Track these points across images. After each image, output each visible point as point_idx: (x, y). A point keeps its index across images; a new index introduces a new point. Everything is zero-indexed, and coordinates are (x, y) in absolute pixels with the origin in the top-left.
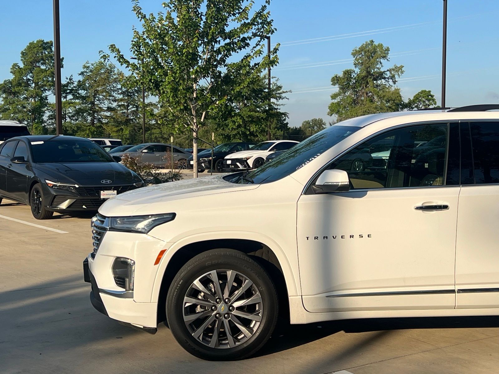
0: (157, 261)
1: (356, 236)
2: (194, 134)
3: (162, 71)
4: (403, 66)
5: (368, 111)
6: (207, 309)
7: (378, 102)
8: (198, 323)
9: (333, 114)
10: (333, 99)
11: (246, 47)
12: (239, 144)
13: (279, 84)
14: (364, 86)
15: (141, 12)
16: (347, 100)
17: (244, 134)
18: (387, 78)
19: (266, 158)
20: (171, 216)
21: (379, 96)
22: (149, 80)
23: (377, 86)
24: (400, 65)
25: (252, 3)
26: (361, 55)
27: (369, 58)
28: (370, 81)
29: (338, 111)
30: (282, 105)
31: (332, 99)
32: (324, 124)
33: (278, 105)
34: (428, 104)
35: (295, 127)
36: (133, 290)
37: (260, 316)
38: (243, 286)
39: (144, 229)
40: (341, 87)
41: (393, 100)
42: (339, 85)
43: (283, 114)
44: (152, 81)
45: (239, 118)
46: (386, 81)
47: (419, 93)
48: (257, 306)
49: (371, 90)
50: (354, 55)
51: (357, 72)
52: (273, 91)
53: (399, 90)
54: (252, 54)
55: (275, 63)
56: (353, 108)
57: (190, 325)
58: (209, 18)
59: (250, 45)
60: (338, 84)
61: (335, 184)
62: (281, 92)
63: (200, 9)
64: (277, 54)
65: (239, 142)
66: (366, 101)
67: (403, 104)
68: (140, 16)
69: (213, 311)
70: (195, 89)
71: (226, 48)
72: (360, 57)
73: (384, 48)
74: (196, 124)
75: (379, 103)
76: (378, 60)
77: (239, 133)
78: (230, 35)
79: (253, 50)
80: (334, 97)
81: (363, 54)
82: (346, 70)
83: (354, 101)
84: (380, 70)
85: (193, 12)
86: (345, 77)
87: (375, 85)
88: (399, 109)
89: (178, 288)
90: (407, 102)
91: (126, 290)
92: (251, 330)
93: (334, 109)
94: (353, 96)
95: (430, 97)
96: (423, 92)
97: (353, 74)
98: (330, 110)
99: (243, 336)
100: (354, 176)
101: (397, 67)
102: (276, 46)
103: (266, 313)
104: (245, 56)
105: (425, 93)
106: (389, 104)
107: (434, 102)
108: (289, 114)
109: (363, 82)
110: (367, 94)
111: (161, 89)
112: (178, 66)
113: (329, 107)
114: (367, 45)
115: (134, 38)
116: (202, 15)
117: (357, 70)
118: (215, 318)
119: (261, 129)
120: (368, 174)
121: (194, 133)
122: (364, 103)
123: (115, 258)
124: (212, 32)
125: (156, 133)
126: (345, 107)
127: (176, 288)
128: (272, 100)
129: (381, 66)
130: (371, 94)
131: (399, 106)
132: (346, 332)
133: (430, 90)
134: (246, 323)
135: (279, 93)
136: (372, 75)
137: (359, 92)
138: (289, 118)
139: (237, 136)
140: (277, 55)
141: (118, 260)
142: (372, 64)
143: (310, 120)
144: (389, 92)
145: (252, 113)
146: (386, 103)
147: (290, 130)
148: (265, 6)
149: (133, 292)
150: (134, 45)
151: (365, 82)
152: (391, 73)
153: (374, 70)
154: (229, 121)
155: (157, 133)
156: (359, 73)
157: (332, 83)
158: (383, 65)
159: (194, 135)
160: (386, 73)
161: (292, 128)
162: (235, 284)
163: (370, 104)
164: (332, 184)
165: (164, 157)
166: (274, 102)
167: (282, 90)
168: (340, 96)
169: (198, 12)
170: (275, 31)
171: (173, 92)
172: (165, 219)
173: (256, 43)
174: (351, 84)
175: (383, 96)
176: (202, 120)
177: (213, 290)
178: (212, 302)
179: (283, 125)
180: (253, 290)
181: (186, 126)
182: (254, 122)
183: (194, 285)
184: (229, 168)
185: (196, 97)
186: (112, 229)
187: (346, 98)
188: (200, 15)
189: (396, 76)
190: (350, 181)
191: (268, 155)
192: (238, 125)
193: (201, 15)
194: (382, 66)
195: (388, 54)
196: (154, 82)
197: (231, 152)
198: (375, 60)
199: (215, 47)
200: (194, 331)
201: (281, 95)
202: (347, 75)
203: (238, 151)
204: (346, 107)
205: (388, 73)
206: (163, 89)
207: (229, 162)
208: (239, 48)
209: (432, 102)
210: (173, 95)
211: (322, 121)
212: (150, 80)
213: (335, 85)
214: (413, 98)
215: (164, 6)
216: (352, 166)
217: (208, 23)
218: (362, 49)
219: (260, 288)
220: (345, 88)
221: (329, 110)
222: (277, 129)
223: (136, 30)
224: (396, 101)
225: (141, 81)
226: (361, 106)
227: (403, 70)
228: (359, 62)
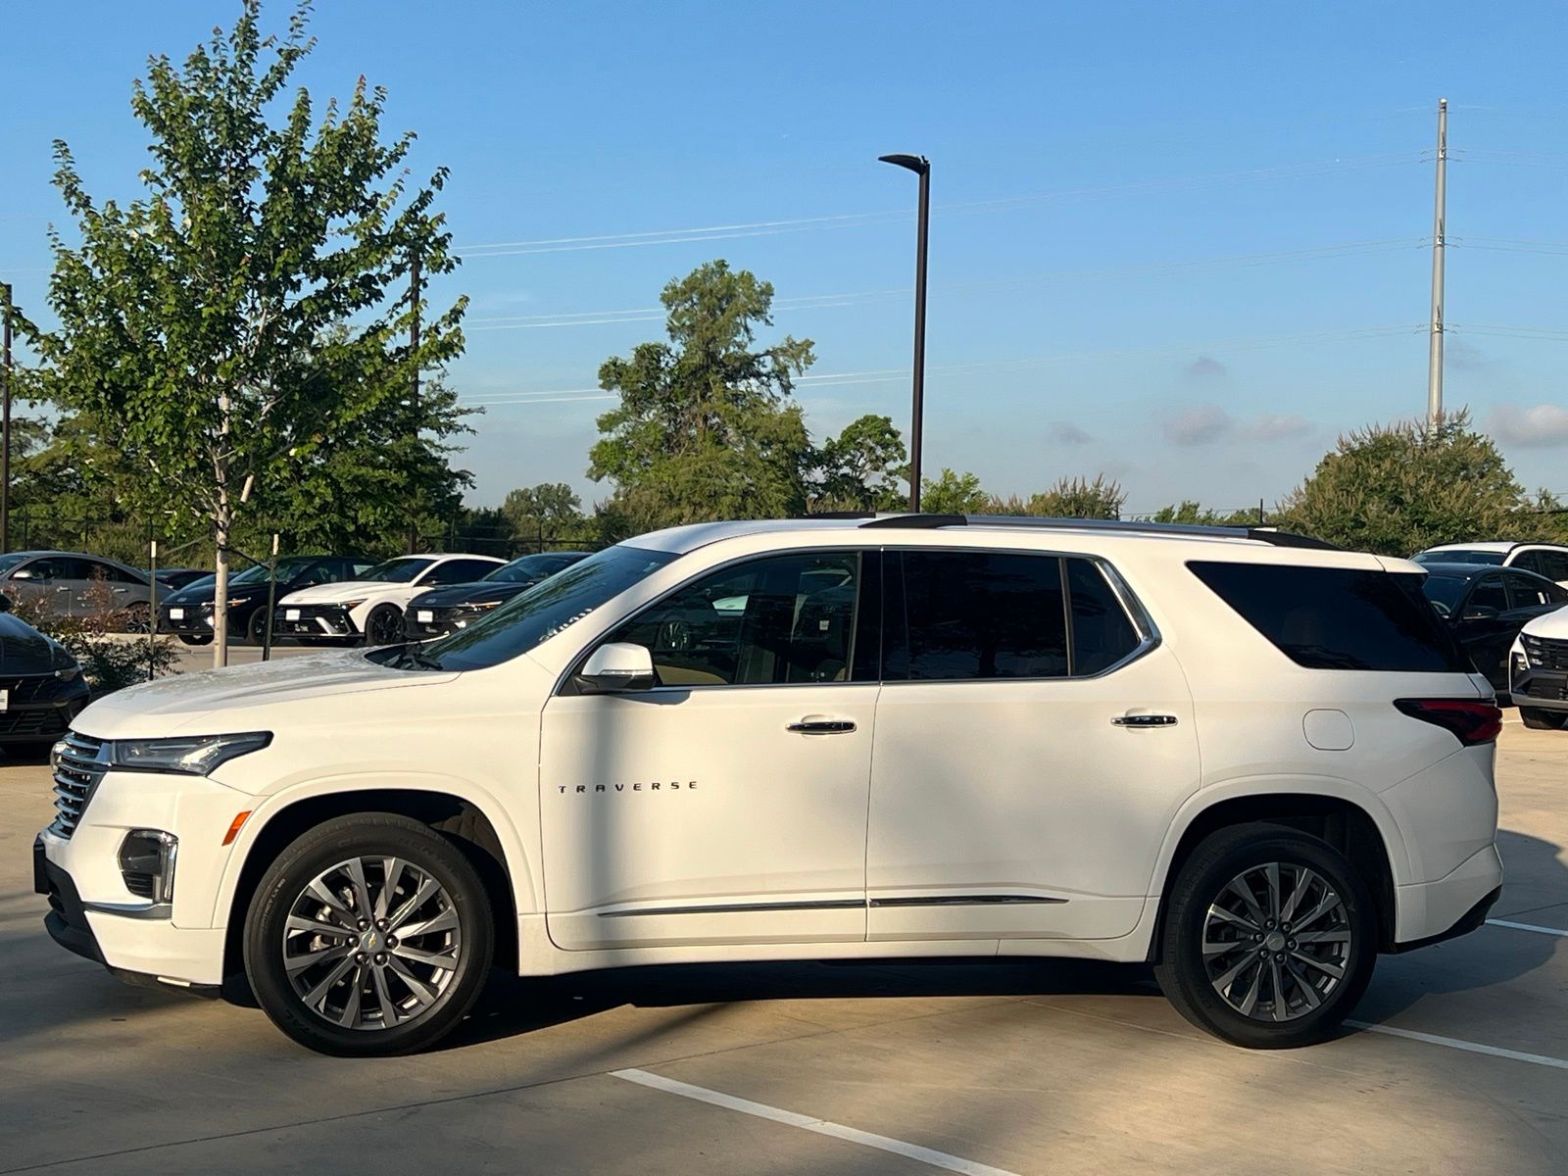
0: (230, 837)
1: (666, 786)
2: (221, 536)
3: (135, 358)
4: (813, 343)
5: (709, 472)
6: (335, 943)
7: (737, 446)
8: (315, 974)
9: (604, 474)
10: (606, 431)
11: (373, 301)
12: (321, 561)
13: (447, 387)
14: (698, 396)
15: (76, 188)
16: (647, 437)
17: (338, 530)
18: (765, 375)
19: (408, 606)
20: (263, 738)
21: (740, 428)
22: (96, 383)
23: (737, 397)
24: (803, 340)
25: (397, 189)
26: (690, 302)
27: (713, 314)
28: (715, 383)
29: (621, 468)
30: (455, 449)
31: (601, 431)
32: (574, 503)
33: (443, 450)
34: (883, 455)
35: (485, 508)
36: (171, 901)
37: (455, 956)
38: (419, 893)
39: (197, 765)
40: (629, 395)
41: (783, 442)
42: (622, 388)
43: (457, 475)
44: (106, 386)
45: (324, 482)
46: (763, 384)
47: (857, 422)
48: (448, 935)
49: (717, 410)
50: (668, 300)
51: (678, 354)
52: (429, 405)
53: (799, 411)
54: (391, 324)
55: (453, 351)
56: (665, 460)
57: (299, 978)
58: (275, 222)
59: (383, 297)
60: (620, 388)
61: (623, 673)
62: (453, 411)
63: (248, 194)
64: (459, 325)
65: (321, 556)
66: (704, 440)
67: (812, 453)
68: (74, 200)
69: (350, 946)
70: (227, 413)
71: (319, 305)
72: (687, 310)
73: (756, 285)
74: (225, 508)
75: (742, 449)
76: (739, 321)
77: (321, 528)
78: (332, 268)
79: (394, 314)
80: (607, 424)
81: (695, 300)
82: (643, 347)
83: (668, 438)
84: (746, 350)
85: (230, 202)
86: (641, 367)
87: (728, 393)
88: (800, 468)
89: (274, 896)
90: (822, 449)
91: (155, 902)
92: (433, 989)
93: (606, 461)
94: (665, 424)
95: (887, 436)
96: (867, 420)
97: (664, 360)
98: (594, 463)
99: (414, 1001)
100: (665, 658)
101: (794, 343)
102: (457, 302)
103: (467, 951)
104: (371, 327)
105: (874, 424)
106: (769, 453)
107: (900, 452)
108: (474, 476)
109: (694, 384)
110: (706, 419)
111: (129, 408)
112: (186, 351)
113: (593, 454)
114: (707, 274)
115: (59, 268)
116: (253, 209)
117: (677, 348)
118: (354, 963)
119: (390, 517)
120: (701, 654)
121: (220, 533)
122: (698, 446)
123: (127, 832)
124: (284, 261)
125: (35, 518)
126: (640, 457)
127: (269, 897)
128: (425, 434)
129: (746, 340)
130: (717, 420)
131: (798, 459)
132: (638, 1005)
133: (888, 416)
134: (424, 973)
135: (447, 415)
136: (721, 364)
137: (682, 414)
138: (474, 488)
139: (317, 537)
140: (459, 328)
141: (135, 835)
142: (720, 331)
143: (531, 488)
144: (770, 416)
145: (363, 470)
146: (762, 448)
147: (469, 518)
148: (429, 193)
149: (171, 907)
150: (58, 287)
151: (701, 382)
152: (776, 360)
153: (727, 350)
154: (295, 491)
155: (42, 516)
156: (682, 355)
157: (601, 382)
158: (753, 336)
159: (218, 540)
160: (761, 359)
161: (474, 510)
162: (400, 891)
163: (713, 449)
164: (618, 673)
165: (83, 596)
166: (431, 439)
167: (455, 405)
168: (626, 423)
169: (242, 201)
170: (455, 264)
171: (172, 424)
172: (245, 746)
173: (404, 293)
174: (658, 388)
175: (754, 427)
176: (243, 499)
177: (351, 902)
178: (349, 928)
179: (447, 503)
180: (441, 902)
181: (198, 514)
182: (371, 496)
183: (310, 891)
184: (294, 634)
185: (230, 433)
186: (118, 767)
187: (642, 429)
188: (246, 209)
189: (791, 371)
190: (654, 670)
191: (414, 596)
192: (321, 505)
193: (250, 209)
194: (751, 339)
195: (767, 303)
196: (109, 388)
197: (299, 584)
198: (729, 321)
199: (286, 297)
200: (306, 991)
201: (452, 419)
202: (647, 361)
203: (318, 582)
204: (642, 456)
205: (768, 359)
206: (133, 408)
207: (293, 615)
208: (352, 304)
209: (893, 450)
210: (172, 431)
211: (569, 493)
212: (100, 383)
213: (610, 389)
214: (840, 438)
215: (144, 178)
216: (659, 635)
217: (272, 235)
218: (692, 285)
219: (457, 895)
220: (639, 399)
221: (592, 462)
222: (426, 514)
223: (56, 236)
224: (789, 446)
225: (71, 384)
226: (688, 455)
227: (810, 354)
228: (684, 324)
